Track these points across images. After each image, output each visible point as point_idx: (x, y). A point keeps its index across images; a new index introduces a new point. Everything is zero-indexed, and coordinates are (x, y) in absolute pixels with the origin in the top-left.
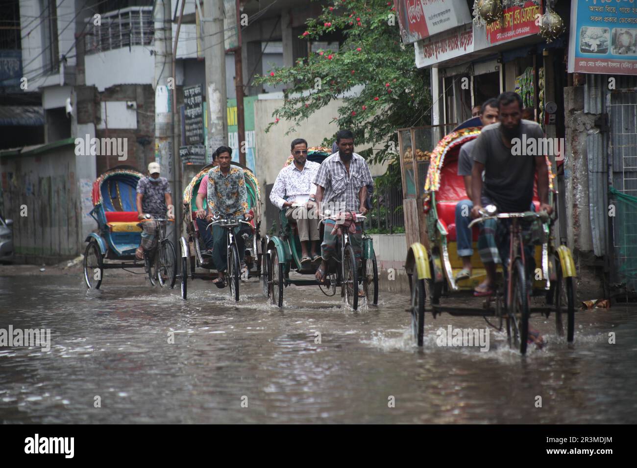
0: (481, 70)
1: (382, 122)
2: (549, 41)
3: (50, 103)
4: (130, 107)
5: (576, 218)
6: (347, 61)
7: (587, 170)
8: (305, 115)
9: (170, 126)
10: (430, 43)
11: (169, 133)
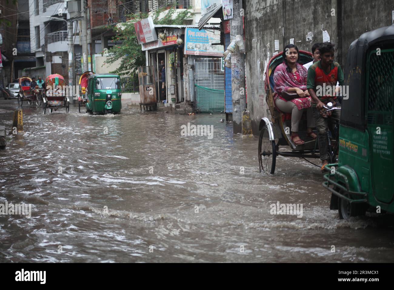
0: (160, 52)
1: (133, 64)
2: (179, 46)
3: (38, 56)
4: (60, 57)
5: (186, 92)
6: (123, 48)
7: (189, 79)
8: (112, 62)
9: (73, 64)
10: (146, 44)
11: (72, 65)
